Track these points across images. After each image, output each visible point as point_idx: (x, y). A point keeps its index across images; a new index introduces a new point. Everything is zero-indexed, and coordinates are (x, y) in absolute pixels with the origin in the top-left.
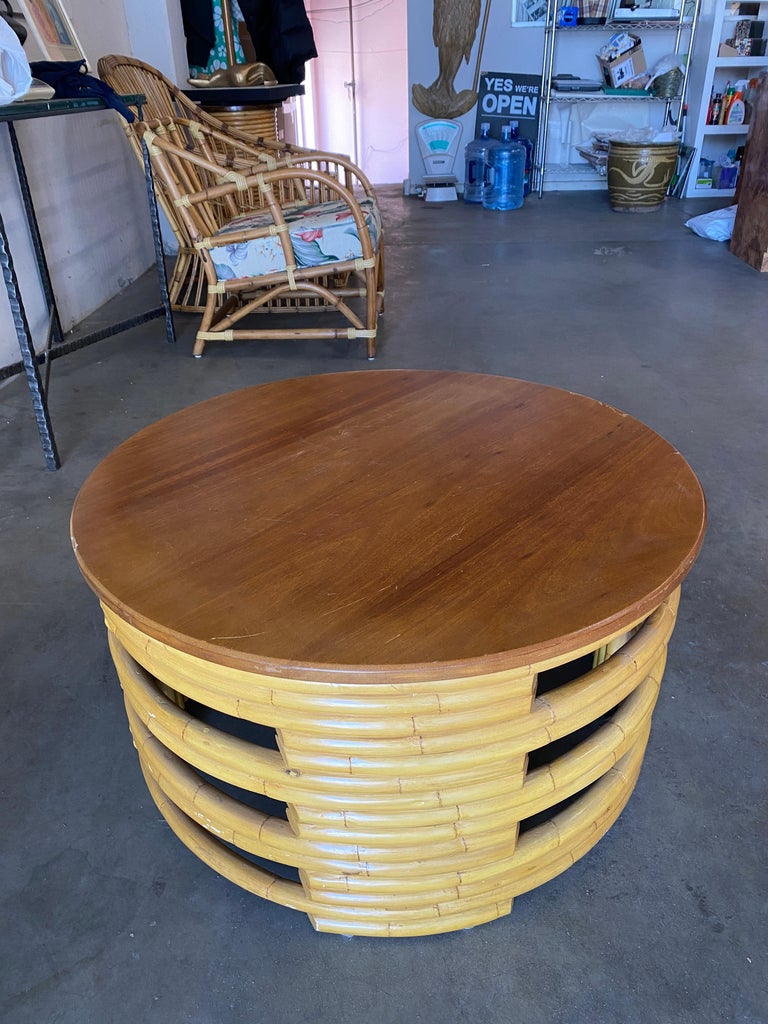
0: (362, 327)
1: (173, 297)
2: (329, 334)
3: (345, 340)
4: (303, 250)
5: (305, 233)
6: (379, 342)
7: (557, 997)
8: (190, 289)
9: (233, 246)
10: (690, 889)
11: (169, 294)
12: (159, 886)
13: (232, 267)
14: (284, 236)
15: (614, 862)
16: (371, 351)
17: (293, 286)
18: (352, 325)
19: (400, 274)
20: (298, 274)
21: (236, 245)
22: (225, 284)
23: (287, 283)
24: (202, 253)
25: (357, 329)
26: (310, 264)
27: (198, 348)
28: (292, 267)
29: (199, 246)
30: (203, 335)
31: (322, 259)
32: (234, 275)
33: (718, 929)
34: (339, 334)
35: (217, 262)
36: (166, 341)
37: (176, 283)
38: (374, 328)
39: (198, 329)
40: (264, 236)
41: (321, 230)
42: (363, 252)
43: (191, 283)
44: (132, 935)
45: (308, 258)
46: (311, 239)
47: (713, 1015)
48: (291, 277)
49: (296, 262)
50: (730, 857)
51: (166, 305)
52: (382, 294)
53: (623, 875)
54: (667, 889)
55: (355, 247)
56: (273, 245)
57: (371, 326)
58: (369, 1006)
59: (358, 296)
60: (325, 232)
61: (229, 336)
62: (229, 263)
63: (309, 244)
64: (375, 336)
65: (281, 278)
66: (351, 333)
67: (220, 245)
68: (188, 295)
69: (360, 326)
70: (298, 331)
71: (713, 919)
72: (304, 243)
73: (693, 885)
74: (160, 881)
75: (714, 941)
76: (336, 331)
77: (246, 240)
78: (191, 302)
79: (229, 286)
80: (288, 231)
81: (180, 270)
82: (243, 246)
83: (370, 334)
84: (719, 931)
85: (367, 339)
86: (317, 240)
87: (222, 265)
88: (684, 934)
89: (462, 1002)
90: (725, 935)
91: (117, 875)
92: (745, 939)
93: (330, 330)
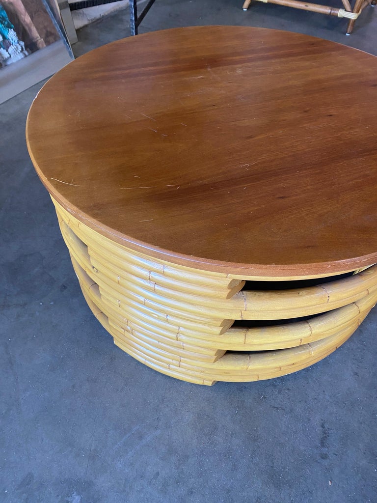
0: (350, 10)
2: (326, 10)
3: (336, 17)
7: (209, 439)
10: (323, 426)
12: (64, 287)
15: (288, 389)
16: (349, 30)
18: (343, 7)
25: (346, 11)
27: (246, 4)
33: (324, 457)
34: (333, 12)
38: (357, 12)
44: (41, 304)
50: (361, 423)
53: (289, 399)
54: (309, 420)
57: (355, 10)
58: (118, 390)
64: (355, 18)
66: (341, 13)
69: (349, 8)
70: (308, 4)
71: (325, 450)
73: (327, 426)
74: (66, 285)
75: (316, 461)
76: (332, 10)
83: (353, 16)
84: (323, 458)
85: (350, 20)
88: (302, 448)
89: (161, 414)
90: (326, 462)
91: (50, 274)
92: (336, 471)
93: (328, 8)
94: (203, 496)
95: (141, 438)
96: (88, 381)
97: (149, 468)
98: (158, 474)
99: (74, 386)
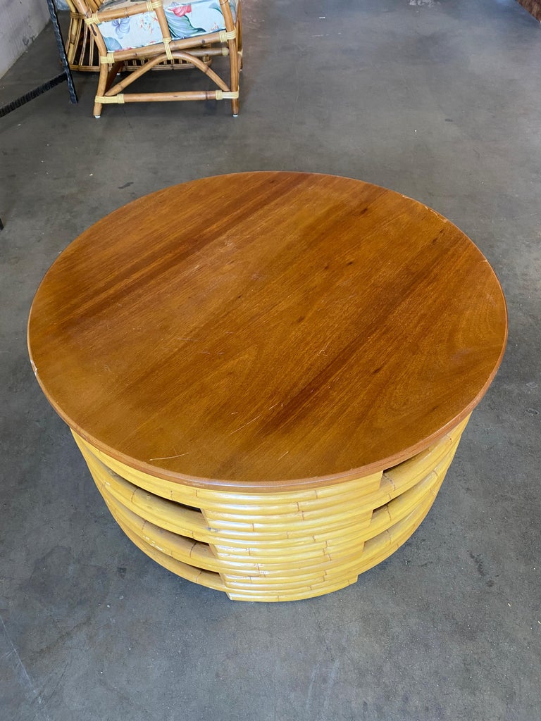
0: (228, 90)
1: (71, 58)
2: (201, 96)
3: (214, 100)
4: (177, 24)
5: (176, 9)
6: (240, 101)
7: (387, 636)
8: (84, 50)
9: (118, 21)
10: (473, 557)
11: (67, 57)
12: (122, 570)
13: (118, 40)
14: (160, 13)
15: (424, 540)
16: (235, 110)
17: (170, 56)
18: (219, 88)
19: (254, 28)
20: (173, 46)
21: (119, 20)
22: (114, 55)
23: (165, 53)
24: (93, 28)
25: (223, 91)
26: (183, 36)
27: (97, 111)
28: (168, 40)
29: (88, 22)
30: (100, 99)
31: (193, 31)
32: (121, 47)
33: (490, 584)
34: (209, 96)
35: (106, 36)
36: (70, 102)
37: (72, 46)
38: (237, 90)
39: (95, 93)
40: (143, 12)
41: (189, 6)
42: (226, 25)
43: (84, 46)
44: (108, 606)
45: (180, 31)
46: (181, 14)
47: (486, 643)
48: (168, 48)
49: (171, 34)
50: (499, 533)
51: (67, 71)
52: (241, 53)
53: (429, 549)
54: (458, 558)
55: (218, 20)
56: (151, 20)
57: (234, 89)
59: (221, 55)
60: (193, 7)
61: (121, 99)
62: (115, 36)
63: (180, 18)
64: (237, 97)
65: (159, 49)
66: (219, 95)
67: (106, 20)
68: (82, 56)
69: (225, 88)
70: (176, 94)
71: (487, 578)
72: (176, 17)
73: (475, 554)
74: (122, 567)
75: (488, 593)
76: (207, 94)
77: (128, 16)
78: (86, 63)
79: (117, 57)
80: (162, 7)
81: (74, 33)
82: (125, 21)
83: (234, 95)
84: (491, 586)
85: (231, 100)
86: (187, 14)
87: (110, 38)
88: (469, 589)
89: (327, 642)
90: (494, 589)
91: (93, 564)
92: (507, 590)
93: (202, 93)
94: (418, 693)
95: (325, 681)
96: (228, 658)
97: (353, 705)
98: (365, 704)
99: (217, 675)
